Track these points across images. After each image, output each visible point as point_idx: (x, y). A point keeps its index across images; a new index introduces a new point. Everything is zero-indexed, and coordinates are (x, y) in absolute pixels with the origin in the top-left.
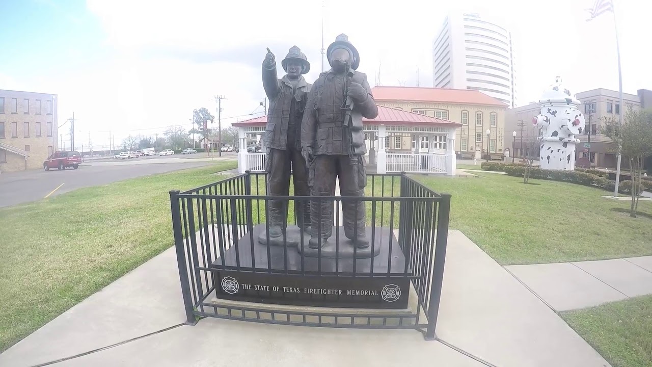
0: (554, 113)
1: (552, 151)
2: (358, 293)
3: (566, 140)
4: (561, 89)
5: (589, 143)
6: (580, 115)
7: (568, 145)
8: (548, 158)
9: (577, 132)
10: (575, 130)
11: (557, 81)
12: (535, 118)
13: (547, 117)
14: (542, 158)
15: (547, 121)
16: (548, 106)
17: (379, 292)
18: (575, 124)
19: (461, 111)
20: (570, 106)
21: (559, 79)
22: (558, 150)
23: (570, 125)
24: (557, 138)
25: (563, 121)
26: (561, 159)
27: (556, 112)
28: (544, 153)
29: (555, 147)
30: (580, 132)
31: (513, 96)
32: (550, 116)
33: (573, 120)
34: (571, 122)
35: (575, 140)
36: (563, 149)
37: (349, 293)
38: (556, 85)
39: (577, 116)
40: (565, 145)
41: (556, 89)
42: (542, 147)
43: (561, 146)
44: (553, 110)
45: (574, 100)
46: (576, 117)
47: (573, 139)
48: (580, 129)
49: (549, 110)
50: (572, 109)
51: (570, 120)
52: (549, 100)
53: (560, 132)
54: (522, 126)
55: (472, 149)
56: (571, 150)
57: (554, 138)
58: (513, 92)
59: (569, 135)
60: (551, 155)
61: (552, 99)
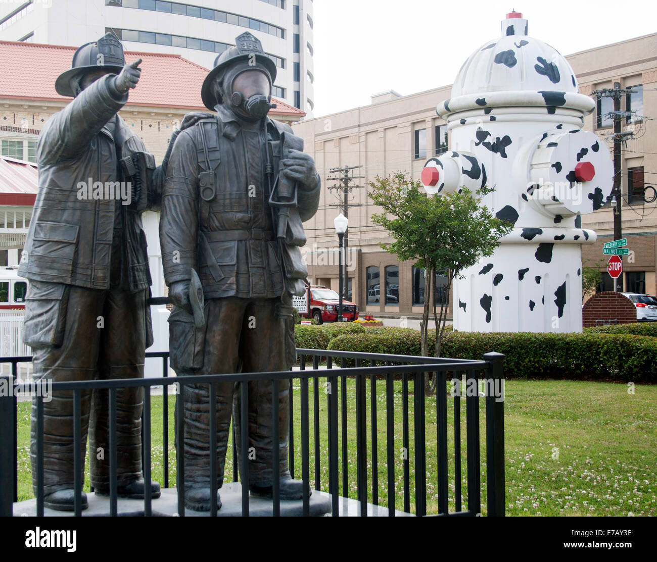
0: (500, 146)
1: (498, 279)
3: (548, 234)
4: (527, 59)
5: (618, 235)
6: (596, 148)
7: (555, 252)
8: (486, 302)
11: (510, 31)
12: (431, 165)
13: (473, 160)
14: (463, 305)
15: (476, 172)
18: (576, 178)
20: (560, 115)
21: (518, 25)
22: (521, 274)
24: (514, 232)
25: (535, 168)
26: (532, 305)
27: (507, 141)
29: (507, 264)
30: (597, 206)
31: (297, 38)
32: (484, 156)
33: (570, 165)
34: (565, 171)
35: (580, 232)
36: (537, 267)
38: (507, 44)
39: (584, 152)
40: (544, 253)
41: (507, 59)
44: (496, 132)
45: (573, 94)
46: (580, 156)
47: (570, 230)
49: (482, 136)
50: (567, 128)
51: (558, 167)
52: (481, 102)
53: (522, 209)
54: (346, 191)
56: (567, 267)
58: (297, 21)
59: (558, 219)
60: (497, 293)
61: (490, 97)
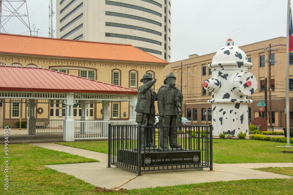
0: (225, 77)
1: (224, 113)
2: (187, 159)
3: (239, 100)
4: (233, 52)
6: (252, 77)
7: (241, 106)
8: (221, 119)
9: (249, 94)
10: (246, 92)
11: (229, 44)
12: (206, 81)
13: (217, 80)
14: (214, 120)
15: (218, 84)
16: (220, 69)
17: (193, 159)
18: (246, 86)
19: (112, 71)
20: (242, 68)
21: (231, 43)
22: (231, 112)
23: (241, 87)
24: (229, 100)
25: (235, 83)
26: (234, 120)
27: (227, 75)
28: (216, 115)
29: (227, 109)
30: (252, 94)
32: (220, 79)
33: (245, 82)
34: (243, 83)
35: (247, 100)
36: (235, 110)
37: (184, 159)
38: (227, 48)
39: (249, 78)
40: (237, 106)
41: (227, 52)
42: (214, 109)
43: (233, 107)
44: (224, 73)
45: (246, 62)
46: (247, 79)
47: (245, 100)
48: (252, 91)
49: (220, 73)
50: (244, 72)
51: (241, 82)
52: (220, 64)
53: (231, 94)
55: (125, 115)
56: (244, 110)
57: (226, 100)
59: (241, 97)
60: (224, 117)
61: (222, 63)
